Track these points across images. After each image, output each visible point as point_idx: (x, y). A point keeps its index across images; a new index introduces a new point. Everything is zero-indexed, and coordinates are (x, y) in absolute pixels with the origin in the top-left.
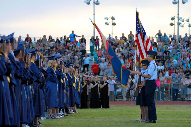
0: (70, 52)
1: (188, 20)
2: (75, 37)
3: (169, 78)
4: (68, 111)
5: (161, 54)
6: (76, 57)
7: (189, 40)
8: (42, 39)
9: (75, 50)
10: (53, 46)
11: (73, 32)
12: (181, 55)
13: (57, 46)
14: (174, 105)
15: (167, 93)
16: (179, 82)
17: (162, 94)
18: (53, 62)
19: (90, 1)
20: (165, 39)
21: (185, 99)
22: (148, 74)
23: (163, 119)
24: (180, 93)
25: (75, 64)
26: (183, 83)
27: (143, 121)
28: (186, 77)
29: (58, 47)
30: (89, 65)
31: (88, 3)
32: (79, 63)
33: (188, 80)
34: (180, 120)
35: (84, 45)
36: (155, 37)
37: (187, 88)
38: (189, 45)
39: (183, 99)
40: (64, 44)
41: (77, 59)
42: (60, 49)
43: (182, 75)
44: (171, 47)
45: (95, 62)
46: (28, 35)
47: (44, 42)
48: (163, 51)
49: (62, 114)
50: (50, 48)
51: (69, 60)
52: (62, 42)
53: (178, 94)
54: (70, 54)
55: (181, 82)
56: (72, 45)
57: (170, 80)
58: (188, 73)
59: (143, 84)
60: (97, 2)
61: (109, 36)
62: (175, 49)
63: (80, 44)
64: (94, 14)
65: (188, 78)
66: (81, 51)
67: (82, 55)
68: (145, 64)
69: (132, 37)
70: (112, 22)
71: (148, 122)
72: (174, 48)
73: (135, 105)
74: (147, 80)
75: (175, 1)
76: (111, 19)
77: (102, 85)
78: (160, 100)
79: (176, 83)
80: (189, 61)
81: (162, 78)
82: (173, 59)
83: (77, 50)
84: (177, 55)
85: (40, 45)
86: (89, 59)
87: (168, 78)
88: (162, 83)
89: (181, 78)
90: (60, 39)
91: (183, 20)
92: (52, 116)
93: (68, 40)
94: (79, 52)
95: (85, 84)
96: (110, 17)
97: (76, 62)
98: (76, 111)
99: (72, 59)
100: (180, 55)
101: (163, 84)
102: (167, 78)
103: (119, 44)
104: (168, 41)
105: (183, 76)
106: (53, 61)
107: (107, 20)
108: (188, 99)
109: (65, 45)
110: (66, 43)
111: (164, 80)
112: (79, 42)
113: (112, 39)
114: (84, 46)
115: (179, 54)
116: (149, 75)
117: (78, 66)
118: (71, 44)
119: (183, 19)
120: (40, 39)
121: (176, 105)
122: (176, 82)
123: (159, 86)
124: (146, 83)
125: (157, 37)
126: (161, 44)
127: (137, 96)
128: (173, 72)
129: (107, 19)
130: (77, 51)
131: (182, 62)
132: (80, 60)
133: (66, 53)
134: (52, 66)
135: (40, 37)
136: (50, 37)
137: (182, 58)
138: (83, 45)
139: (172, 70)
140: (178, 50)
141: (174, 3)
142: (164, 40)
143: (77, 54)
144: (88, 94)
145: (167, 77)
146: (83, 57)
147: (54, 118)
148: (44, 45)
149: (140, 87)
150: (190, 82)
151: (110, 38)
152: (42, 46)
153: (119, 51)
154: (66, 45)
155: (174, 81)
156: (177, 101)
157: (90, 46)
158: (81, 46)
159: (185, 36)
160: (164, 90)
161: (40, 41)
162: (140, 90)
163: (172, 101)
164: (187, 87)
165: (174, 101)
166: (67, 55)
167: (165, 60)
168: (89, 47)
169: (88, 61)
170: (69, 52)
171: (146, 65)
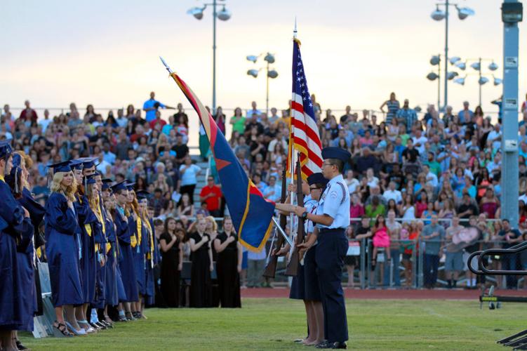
0: (143, 152)
1: (477, 66)
2: (160, 109)
3: (415, 224)
4: (118, 313)
5: (393, 157)
6: (159, 164)
7: (473, 120)
8: (67, 114)
9: (158, 145)
10: (96, 133)
11: (152, 95)
12: (451, 161)
13: (108, 134)
14: (424, 300)
15: (409, 266)
16: (441, 234)
17: (395, 268)
18: (65, 178)
19: (203, 10)
20: (406, 116)
21: (458, 283)
22: (326, 212)
23: (373, 338)
24: (443, 267)
25: (156, 185)
26: (451, 239)
27: (312, 343)
28: (461, 223)
29: (111, 137)
30: (197, 186)
31: (199, 17)
32: (168, 182)
33: (466, 230)
34: (417, 341)
35: (182, 131)
36: (380, 111)
37: (463, 253)
38: (473, 134)
39: (452, 284)
40: (127, 129)
41: (163, 170)
42: (116, 143)
43: (451, 216)
44: (423, 139)
45: (211, 178)
46: (27, 103)
47: (74, 123)
48: (401, 150)
49: (97, 323)
50: (87, 139)
51: (140, 173)
52: (123, 123)
53: (440, 268)
54: (142, 156)
55: (447, 236)
56: (150, 130)
57: (416, 229)
58: (468, 212)
59: (311, 242)
60: (224, 13)
61: (251, 108)
62: (434, 144)
63: (170, 130)
64: (214, 47)
65: (467, 225)
66: (174, 148)
67: (177, 160)
68: (317, 186)
69: (316, 111)
70: (268, 68)
71: (325, 347)
72: (431, 143)
73: (288, 298)
74: (322, 229)
75: (438, 13)
76: (265, 59)
77: (222, 242)
78: (389, 285)
79: (434, 237)
80: (472, 178)
81: (395, 225)
82: (427, 173)
83: (163, 145)
84: (439, 161)
85: (60, 131)
86: (196, 171)
87: (411, 224)
88: (395, 238)
89: (449, 226)
90: (116, 116)
91: (463, 65)
92: (65, 329)
93: (139, 116)
94: (168, 150)
95: (174, 238)
96: (261, 55)
97: (160, 180)
98: (143, 315)
99: (149, 170)
100: (448, 161)
101: (395, 242)
102: (408, 225)
103: (281, 130)
104: (415, 121)
105: (454, 219)
106: (66, 175)
107: (255, 62)
108: (466, 282)
109: (130, 130)
110: (134, 127)
111: (400, 230)
112: (168, 123)
113: (259, 117)
114: (183, 134)
115: (445, 158)
116: (326, 215)
117: (164, 188)
118: (146, 129)
119: (463, 61)
120: (61, 115)
121: (429, 300)
122: (432, 236)
123: (385, 247)
124: (318, 239)
125: (383, 112)
126: (395, 131)
127: (295, 273)
128: (427, 209)
129: (253, 59)
130: (162, 149)
131: (452, 182)
132: (171, 174)
133: (131, 153)
134: (65, 188)
135: (62, 110)
136: (90, 109)
137: (454, 170)
138: (179, 132)
139: (424, 202)
140: (443, 149)
141: (437, 17)
142: (404, 119)
143: (162, 156)
144: (181, 266)
145: (409, 223)
146: (180, 164)
147: (69, 335)
148: (71, 130)
149: (302, 250)
150: (471, 236)
151: (254, 114)
152: (66, 135)
153: (278, 148)
154: (134, 132)
155: (427, 233)
156: (436, 289)
157: (200, 133)
158: (174, 134)
159: (462, 108)
160: (401, 258)
161: (62, 118)
162: (304, 256)
163: (422, 289)
164: (464, 250)
165: (426, 289)
166: (135, 158)
167: (404, 174)
168: (197, 137)
169: (194, 176)
170: (140, 150)
171: (318, 188)
